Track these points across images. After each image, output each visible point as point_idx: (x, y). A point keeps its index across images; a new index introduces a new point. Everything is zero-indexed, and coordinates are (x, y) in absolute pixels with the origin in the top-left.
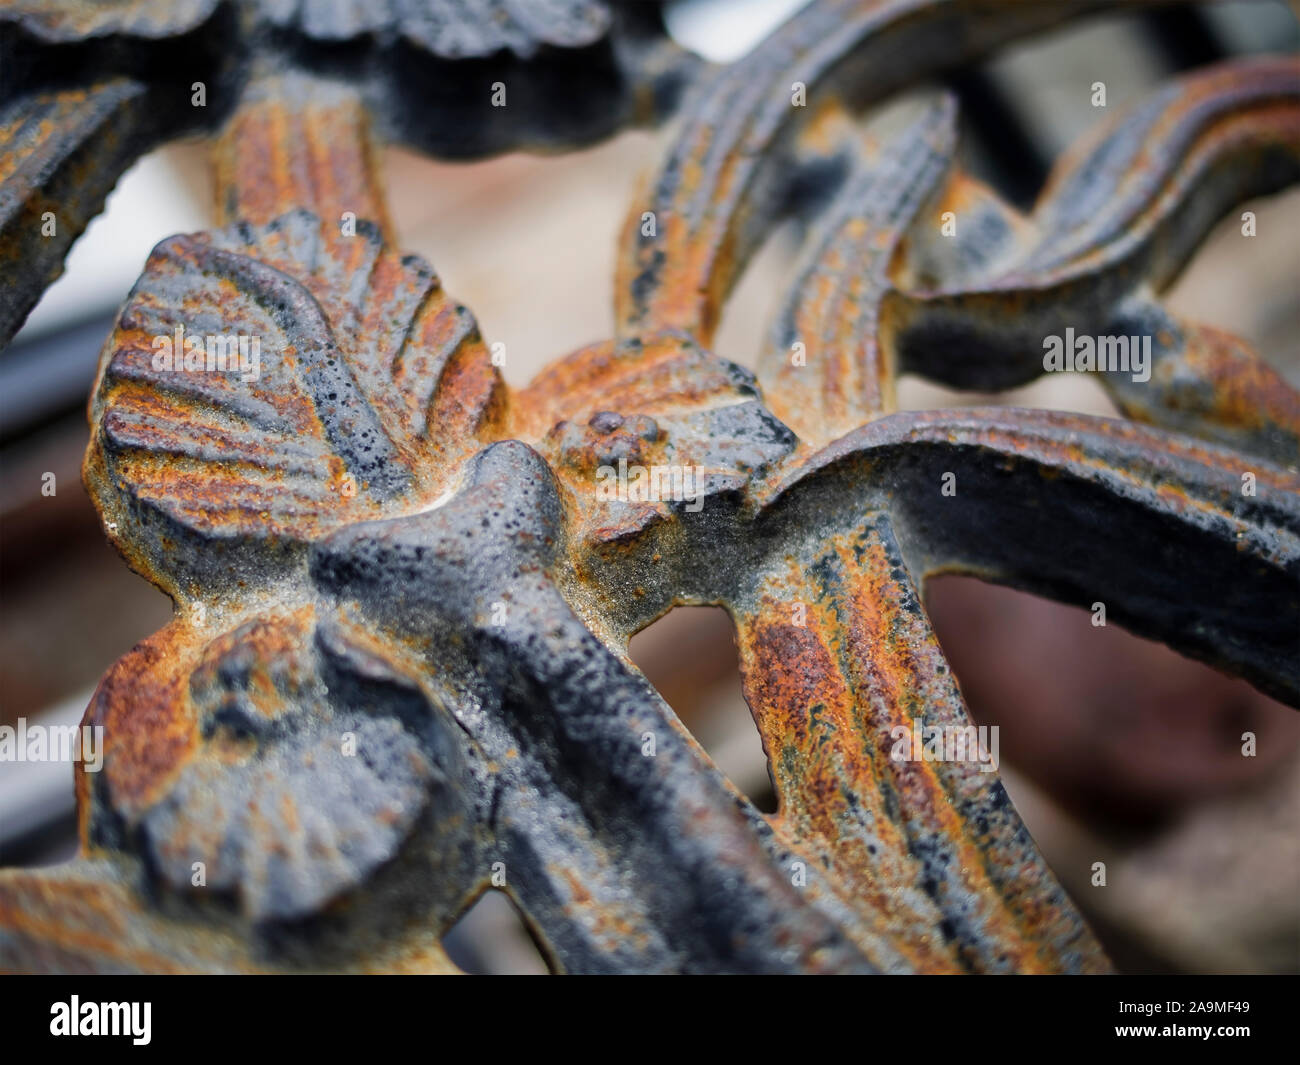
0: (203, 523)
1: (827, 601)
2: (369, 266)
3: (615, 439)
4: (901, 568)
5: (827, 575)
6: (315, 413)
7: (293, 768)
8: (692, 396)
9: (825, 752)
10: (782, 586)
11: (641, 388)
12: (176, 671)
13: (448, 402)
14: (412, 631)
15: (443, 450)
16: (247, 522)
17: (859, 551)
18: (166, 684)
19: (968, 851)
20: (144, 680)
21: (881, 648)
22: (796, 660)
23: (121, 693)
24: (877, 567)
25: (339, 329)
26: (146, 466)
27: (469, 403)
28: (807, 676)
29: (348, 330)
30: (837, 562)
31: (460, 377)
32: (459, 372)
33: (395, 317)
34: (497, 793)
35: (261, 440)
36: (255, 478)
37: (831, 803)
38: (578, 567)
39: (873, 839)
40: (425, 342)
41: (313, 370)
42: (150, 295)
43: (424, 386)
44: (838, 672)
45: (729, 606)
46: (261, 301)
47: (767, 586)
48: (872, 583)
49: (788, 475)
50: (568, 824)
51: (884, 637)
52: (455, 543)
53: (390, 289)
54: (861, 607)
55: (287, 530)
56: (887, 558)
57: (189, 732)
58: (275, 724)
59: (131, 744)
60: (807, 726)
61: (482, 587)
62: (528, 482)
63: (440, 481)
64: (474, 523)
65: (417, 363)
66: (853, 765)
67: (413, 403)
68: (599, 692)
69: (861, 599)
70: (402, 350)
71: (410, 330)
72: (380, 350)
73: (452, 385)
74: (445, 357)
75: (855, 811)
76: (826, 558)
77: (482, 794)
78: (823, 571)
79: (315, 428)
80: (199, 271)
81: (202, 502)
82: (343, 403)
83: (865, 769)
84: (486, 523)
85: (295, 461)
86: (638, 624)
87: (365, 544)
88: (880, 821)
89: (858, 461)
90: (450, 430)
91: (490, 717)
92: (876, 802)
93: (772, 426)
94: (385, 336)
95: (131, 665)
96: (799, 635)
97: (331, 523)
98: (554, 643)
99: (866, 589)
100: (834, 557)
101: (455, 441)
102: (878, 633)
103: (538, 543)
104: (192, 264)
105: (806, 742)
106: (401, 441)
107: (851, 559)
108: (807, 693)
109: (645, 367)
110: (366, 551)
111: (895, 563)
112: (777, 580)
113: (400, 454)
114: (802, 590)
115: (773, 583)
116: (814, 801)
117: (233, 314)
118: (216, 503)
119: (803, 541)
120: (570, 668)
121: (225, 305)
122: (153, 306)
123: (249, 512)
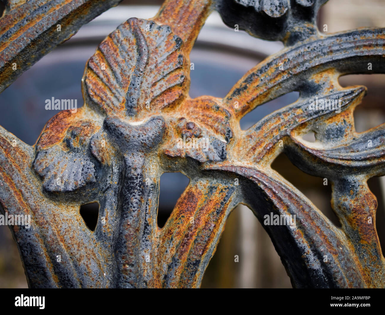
0: (92, 96)
1: (206, 196)
2: (171, 52)
3: (188, 131)
4: (224, 202)
5: (211, 191)
6: (128, 86)
7: (71, 160)
8: (217, 131)
9: (176, 226)
10: (201, 185)
11: (210, 120)
12: (71, 121)
13: (161, 98)
14: (114, 146)
15: (151, 110)
16: (100, 101)
17: (222, 191)
18: (67, 123)
19: (182, 268)
20: (64, 120)
21: (206, 215)
22: (189, 203)
23: (57, 120)
24: (221, 198)
25: (148, 68)
26: (92, 74)
27: (166, 101)
28: (188, 208)
29: (151, 69)
30: (215, 190)
31: (170, 93)
32: (171, 92)
33: (164, 71)
34: (108, 188)
35: (115, 84)
36: (109, 93)
37: (168, 236)
38: (159, 154)
39: (169, 250)
40: (167, 81)
41: (135, 75)
42: (120, 32)
43: (157, 92)
44: (195, 212)
45: (191, 180)
46: (138, 50)
47: (199, 183)
48: (217, 200)
49: (215, 166)
50: (114, 204)
51: (208, 213)
52: (130, 137)
53: (170, 62)
54: (210, 203)
55: (105, 108)
56: (224, 198)
57: (62, 138)
58: (75, 148)
59: (51, 133)
60: (178, 218)
61: (129, 149)
62: (156, 133)
63: (144, 117)
64: (137, 135)
65: (160, 85)
66: (179, 233)
67: (151, 96)
68: (132, 187)
69: (211, 202)
70: (159, 81)
71: (166, 76)
72: (154, 78)
73: (166, 94)
74: (168, 87)
75: (170, 242)
76: (214, 187)
77: (105, 186)
78: (211, 189)
79: (126, 89)
80: (132, 33)
81: (95, 91)
82: (134, 88)
83: (181, 235)
84: (139, 136)
85: (117, 95)
86: (167, 171)
87: (113, 125)
88: (173, 248)
89: (233, 175)
90: (156, 106)
91: (118, 172)
92: (176, 243)
93: (222, 153)
94: (158, 75)
95: (64, 114)
96: (194, 198)
97: (114, 114)
98: (133, 171)
99: (215, 200)
100: (216, 188)
101: (156, 109)
102: (208, 211)
103: (147, 147)
104: (132, 30)
105: (176, 221)
106: (141, 104)
107: (218, 192)
108: (185, 212)
109: (215, 115)
110: (112, 126)
111: (224, 200)
112: (201, 183)
113: (138, 107)
114: (205, 189)
115: (200, 183)
116: (167, 233)
117: (130, 49)
118: (98, 93)
119: (213, 180)
120: (131, 178)
121: (131, 45)
122: (118, 35)
123: (102, 99)
